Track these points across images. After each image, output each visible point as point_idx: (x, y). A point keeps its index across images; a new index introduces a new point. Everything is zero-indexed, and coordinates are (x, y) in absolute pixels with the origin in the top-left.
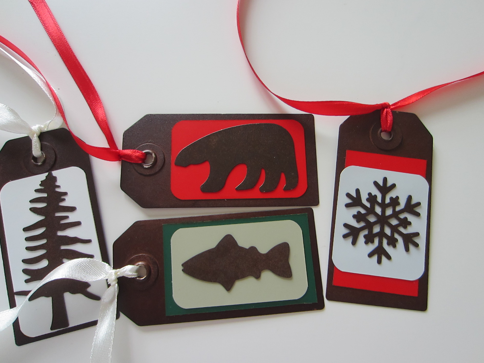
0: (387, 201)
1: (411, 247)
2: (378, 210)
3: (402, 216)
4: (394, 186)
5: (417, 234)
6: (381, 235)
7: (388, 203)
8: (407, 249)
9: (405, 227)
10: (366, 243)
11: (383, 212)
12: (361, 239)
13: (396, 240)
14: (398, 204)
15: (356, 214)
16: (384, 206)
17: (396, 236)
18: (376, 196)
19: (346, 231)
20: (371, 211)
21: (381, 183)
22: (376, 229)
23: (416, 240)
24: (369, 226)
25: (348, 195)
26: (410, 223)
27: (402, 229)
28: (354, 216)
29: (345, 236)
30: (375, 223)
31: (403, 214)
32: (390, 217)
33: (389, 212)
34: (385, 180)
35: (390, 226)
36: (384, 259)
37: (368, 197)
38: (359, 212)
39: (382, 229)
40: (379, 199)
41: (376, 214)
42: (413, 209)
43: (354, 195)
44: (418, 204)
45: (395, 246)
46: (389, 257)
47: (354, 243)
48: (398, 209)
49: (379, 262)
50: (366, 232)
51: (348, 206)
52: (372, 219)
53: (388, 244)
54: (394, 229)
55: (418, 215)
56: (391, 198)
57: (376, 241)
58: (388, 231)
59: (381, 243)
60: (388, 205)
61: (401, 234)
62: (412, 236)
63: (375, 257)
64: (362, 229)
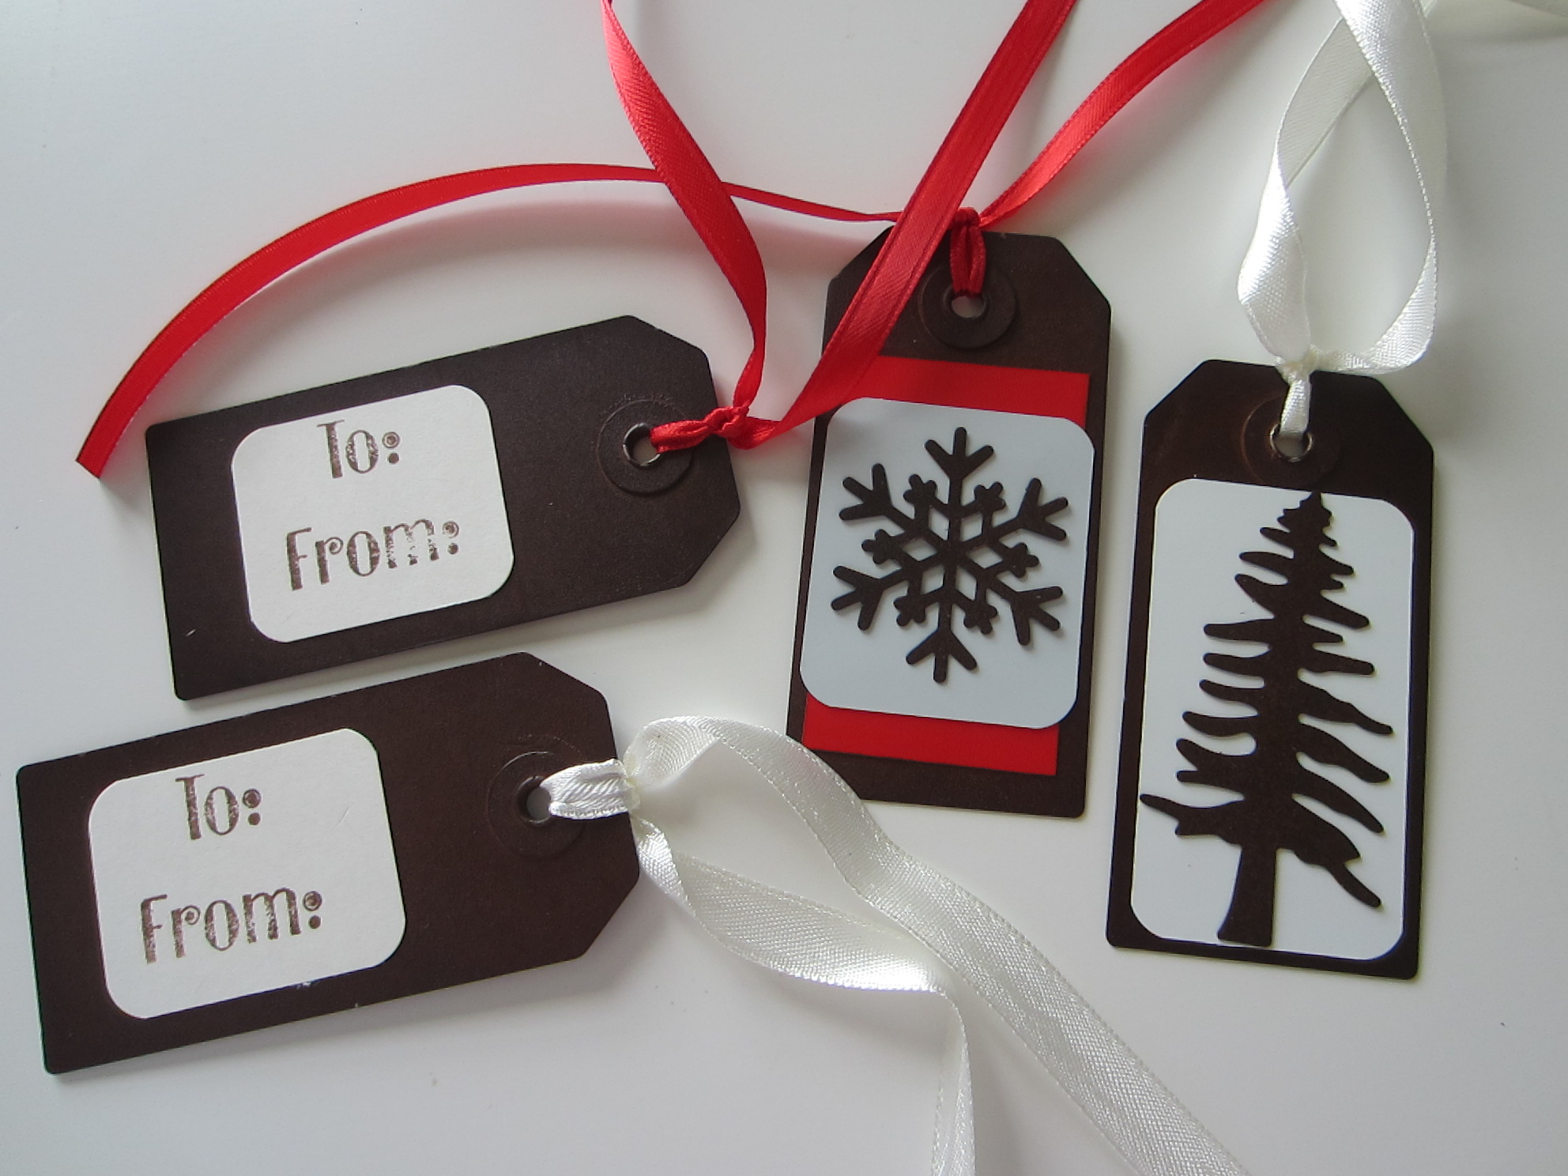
0: (968, 497)
1: (1039, 632)
2: (940, 525)
3: (1011, 541)
4: (987, 453)
5: (1055, 593)
6: (948, 597)
7: (970, 505)
8: (1024, 638)
9: (1020, 574)
10: (902, 622)
11: (955, 529)
12: (888, 613)
13: (993, 613)
14: (1001, 506)
15: (873, 538)
16: (956, 512)
17: (994, 600)
18: (932, 485)
19: (841, 589)
20: (918, 529)
21: (948, 447)
22: (934, 582)
23: (1054, 611)
24: (913, 572)
25: (851, 485)
26: (1034, 562)
27: (1009, 580)
28: (867, 546)
29: (839, 605)
30: (928, 563)
31: (1013, 534)
32: (976, 543)
33: (972, 529)
34: (961, 436)
35: (975, 570)
36: (955, 668)
37: (908, 487)
38: (881, 533)
39: (950, 580)
40: (943, 494)
41: (932, 539)
42: (1044, 520)
43: (868, 483)
44: (1061, 504)
45: (987, 630)
46: (970, 663)
47: (865, 624)
48: (999, 519)
49: (941, 676)
50: (902, 591)
51: (848, 515)
52: (921, 552)
53: (968, 624)
54: (987, 580)
55: (1059, 536)
56: (979, 490)
57: (933, 616)
58: (968, 586)
59: (945, 621)
60: (970, 511)
61: (1006, 593)
62: (1039, 597)
63: (929, 665)
64: (890, 581)
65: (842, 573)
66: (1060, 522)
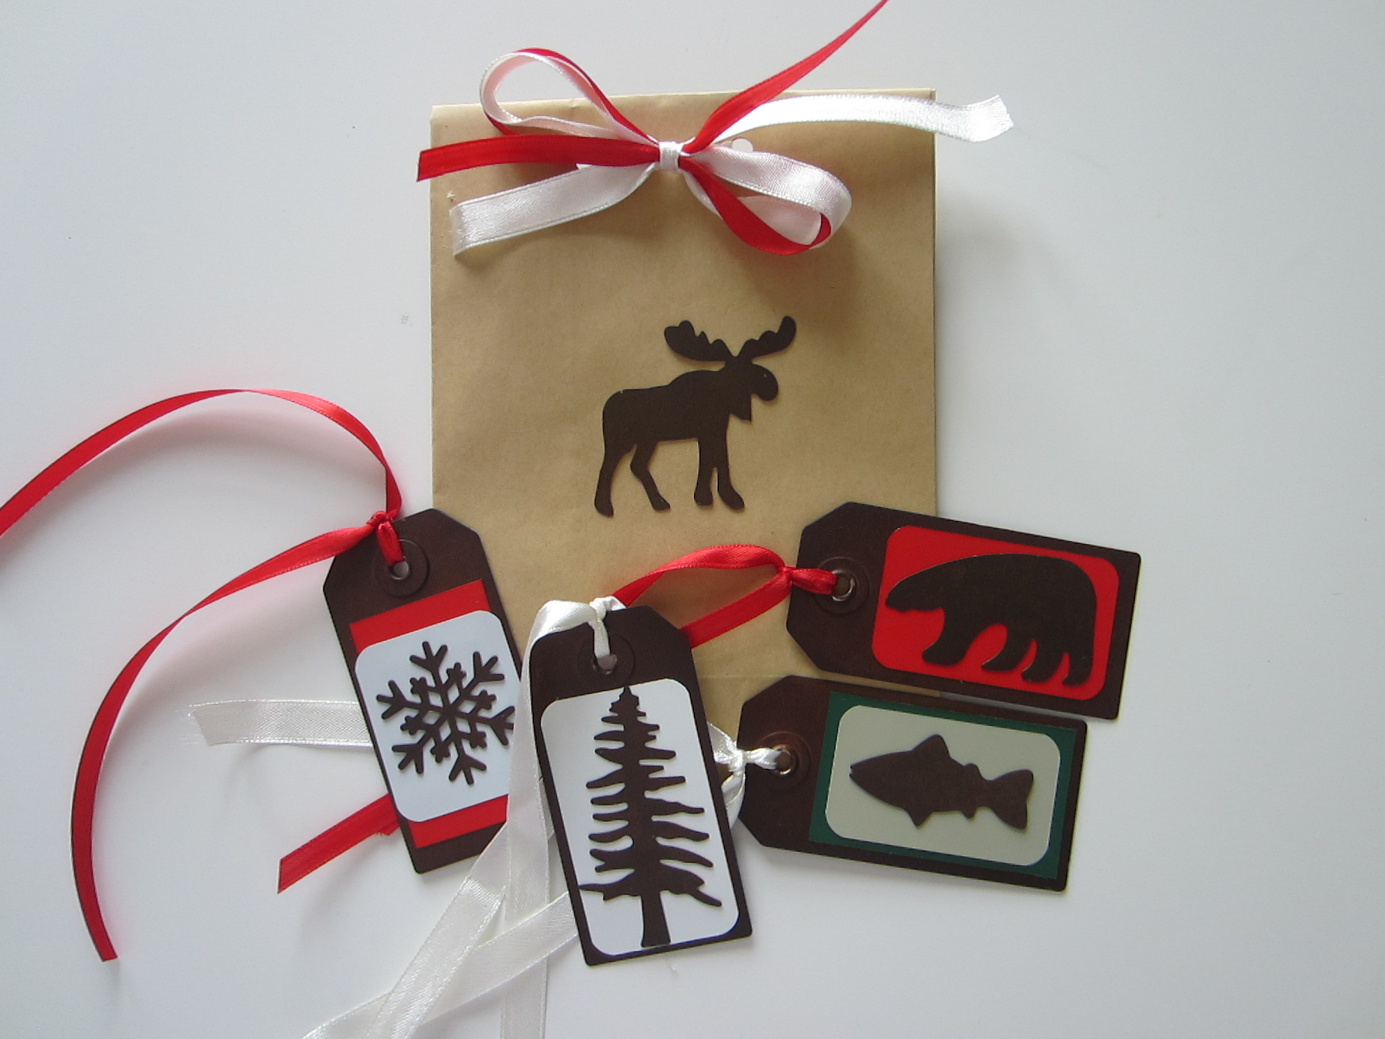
0: (444, 678)
1: (510, 735)
3: (476, 692)
4: (443, 650)
5: (510, 710)
6: (456, 737)
7: (447, 682)
8: (504, 741)
9: (488, 708)
10: (438, 760)
11: (445, 699)
12: (429, 759)
13: (483, 735)
14: (463, 675)
15: (404, 722)
16: (442, 689)
17: (481, 728)
18: (423, 680)
19: (400, 757)
20: (425, 707)
21: (422, 655)
22: (445, 732)
24: (432, 732)
25: (381, 698)
26: (493, 698)
27: (484, 714)
28: (403, 728)
29: (402, 766)
30: (439, 723)
31: (476, 687)
32: (459, 701)
33: (454, 695)
34: (426, 646)
35: (464, 716)
36: (475, 773)
37: (411, 687)
38: (407, 718)
39: (454, 727)
41: (435, 709)
42: (489, 672)
43: (389, 694)
44: (494, 660)
45: (484, 746)
46: (482, 767)
47: (420, 770)
48: (465, 683)
49: (470, 781)
50: (431, 745)
51: (386, 716)
52: (432, 719)
53: (473, 746)
54: (473, 719)
55: (500, 678)
56: (449, 671)
57: (453, 751)
58: (464, 727)
59: (460, 751)
60: (449, 684)
61: (485, 721)
62: (503, 716)
63: (462, 777)
64: (423, 742)
65: (396, 749)
66: (497, 670)
